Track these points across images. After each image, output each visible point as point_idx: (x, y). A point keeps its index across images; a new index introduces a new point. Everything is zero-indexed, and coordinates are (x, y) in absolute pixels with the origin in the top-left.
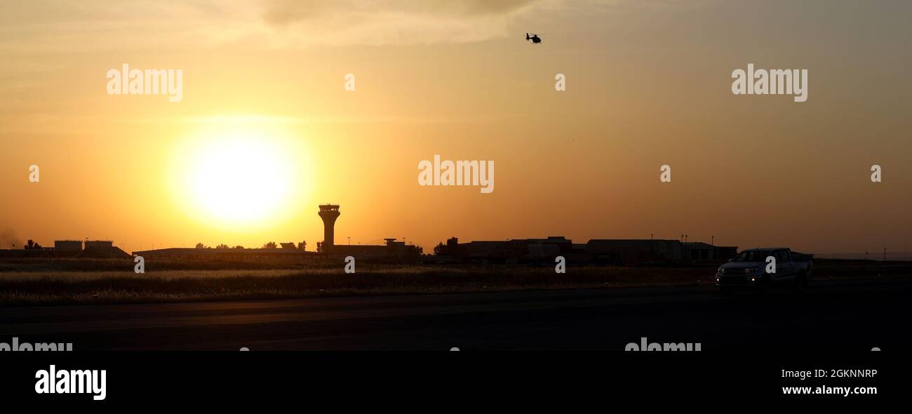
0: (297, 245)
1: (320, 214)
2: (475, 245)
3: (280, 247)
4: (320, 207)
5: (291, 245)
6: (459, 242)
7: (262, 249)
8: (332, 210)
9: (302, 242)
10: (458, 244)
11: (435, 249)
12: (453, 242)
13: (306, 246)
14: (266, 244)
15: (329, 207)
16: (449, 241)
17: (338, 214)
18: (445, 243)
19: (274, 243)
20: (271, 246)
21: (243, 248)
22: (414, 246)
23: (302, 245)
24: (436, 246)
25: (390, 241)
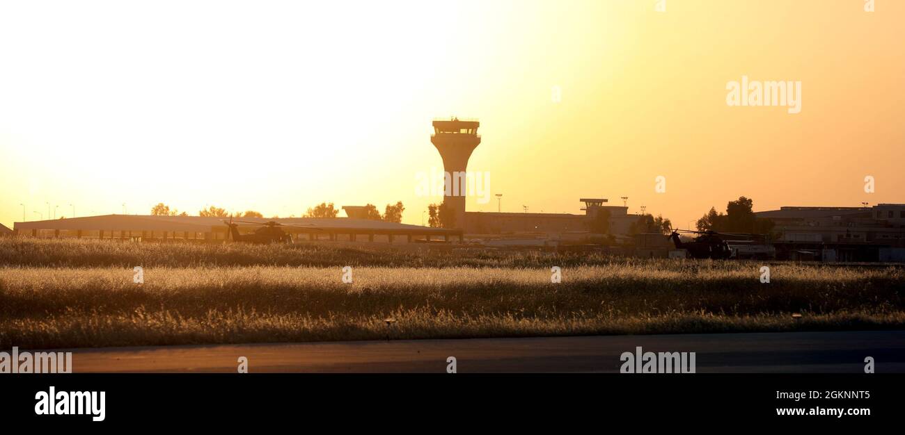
0: (382, 211)
1: (435, 140)
2: (791, 215)
3: (342, 214)
4: (436, 124)
5: (370, 209)
6: (755, 209)
7: (304, 219)
8: (463, 131)
9: (393, 203)
10: (752, 213)
11: (701, 223)
12: (740, 208)
13: (403, 214)
14: (313, 207)
15: (457, 125)
16: (732, 206)
17: (475, 141)
18: (722, 210)
19: (331, 206)
20: (325, 211)
21: (259, 216)
22: (650, 217)
23: (395, 211)
24: (700, 217)
25: (594, 206)
